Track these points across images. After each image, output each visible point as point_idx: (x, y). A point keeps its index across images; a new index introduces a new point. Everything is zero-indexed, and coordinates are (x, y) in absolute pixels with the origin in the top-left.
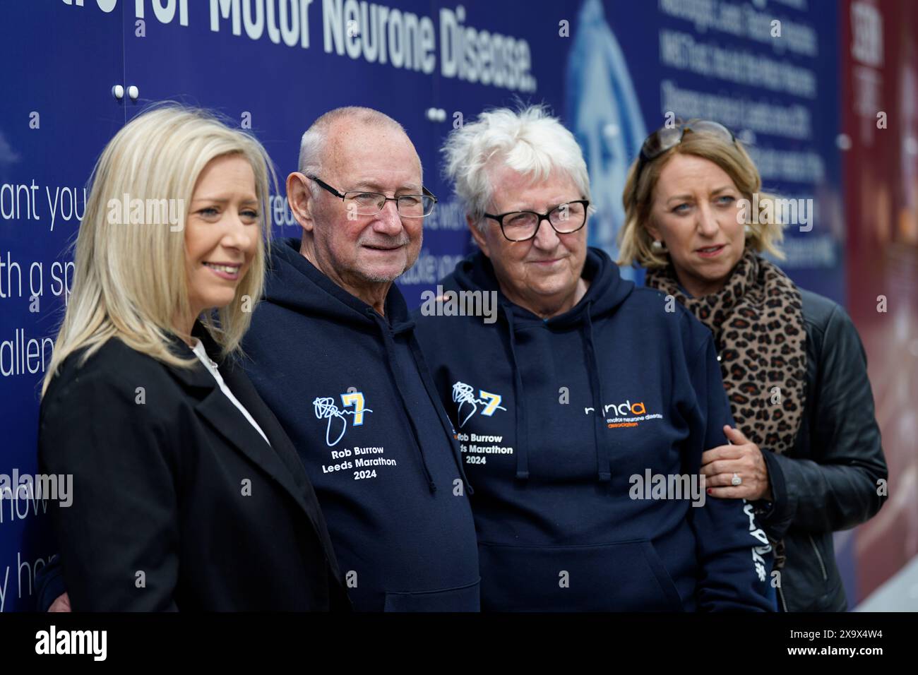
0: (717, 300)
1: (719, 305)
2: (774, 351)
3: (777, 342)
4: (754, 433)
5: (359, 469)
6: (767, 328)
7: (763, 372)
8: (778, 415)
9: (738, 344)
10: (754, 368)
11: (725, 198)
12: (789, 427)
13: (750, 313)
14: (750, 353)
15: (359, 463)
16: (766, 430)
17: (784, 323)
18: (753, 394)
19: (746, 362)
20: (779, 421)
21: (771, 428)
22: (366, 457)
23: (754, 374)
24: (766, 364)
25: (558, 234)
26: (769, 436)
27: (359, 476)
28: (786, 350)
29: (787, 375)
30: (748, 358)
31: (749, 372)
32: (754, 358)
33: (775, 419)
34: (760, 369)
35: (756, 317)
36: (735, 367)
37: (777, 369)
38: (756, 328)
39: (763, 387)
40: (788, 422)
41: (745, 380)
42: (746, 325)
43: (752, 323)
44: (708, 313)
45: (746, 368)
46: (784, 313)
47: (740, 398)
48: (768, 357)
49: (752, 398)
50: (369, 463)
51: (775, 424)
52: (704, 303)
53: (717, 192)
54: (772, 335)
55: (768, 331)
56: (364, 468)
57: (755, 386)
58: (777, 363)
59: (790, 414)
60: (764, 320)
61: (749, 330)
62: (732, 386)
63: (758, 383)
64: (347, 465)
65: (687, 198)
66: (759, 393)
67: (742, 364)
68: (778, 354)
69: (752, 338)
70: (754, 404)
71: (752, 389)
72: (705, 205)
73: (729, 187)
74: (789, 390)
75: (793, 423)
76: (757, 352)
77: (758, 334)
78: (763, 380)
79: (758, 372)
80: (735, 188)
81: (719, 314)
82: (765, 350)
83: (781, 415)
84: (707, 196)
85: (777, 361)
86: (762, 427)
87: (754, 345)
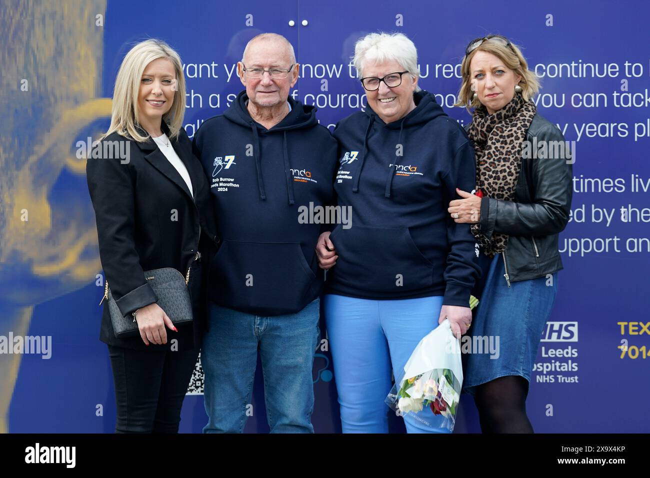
0: (488, 120)
1: (489, 122)
2: (508, 148)
3: (510, 144)
4: (492, 186)
5: (221, 187)
6: (506, 137)
7: (500, 158)
8: (504, 178)
9: (492, 143)
10: (496, 156)
11: (500, 71)
12: (510, 184)
13: (500, 130)
14: (496, 148)
15: (221, 184)
16: (498, 185)
17: (515, 135)
18: (494, 168)
19: (494, 152)
20: (505, 181)
21: (501, 184)
22: (224, 182)
23: (496, 158)
24: (503, 154)
25: (389, 87)
26: (500, 187)
27: (220, 190)
28: (514, 147)
29: (512, 160)
30: (495, 150)
31: (494, 157)
32: (497, 151)
33: (503, 180)
34: (499, 156)
35: (502, 132)
36: (489, 153)
37: (507, 156)
38: (501, 137)
39: (499, 165)
40: (509, 181)
41: (492, 160)
42: (497, 135)
43: (500, 134)
44: (484, 125)
45: (493, 155)
46: (516, 130)
47: (488, 169)
48: (504, 151)
49: (493, 170)
50: (225, 185)
51: (503, 182)
52: (483, 121)
53: (494, 68)
54: (508, 140)
55: (506, 139)
56: (223, 187)
57: (495, 164)
58: (509, 153)
59: (510, 177)
60: (506, 133)
61: (498, 137)
62: (486, 162)
63: (497, 163)
64: (217, 185)
65: (481, 71)
66: (496, 168)
67: (492, 153)
68: (509, 149)
69: (498, 141)
70: (493, 172)
71: (493, 165)
72: (488, 75)
73: (500, 66)
74: (511, 167)
75: (511, 182)
76: (499, 148)
77: (501, 140)
78: (500, 162)
79: (498, 158)
80: (505, 66)
81: (488, 126)
82: (503, 148)
83: (506, 178)
84: (489, 70)
85: (508, 153)
86: (496, 184)
87: (498, 145)
